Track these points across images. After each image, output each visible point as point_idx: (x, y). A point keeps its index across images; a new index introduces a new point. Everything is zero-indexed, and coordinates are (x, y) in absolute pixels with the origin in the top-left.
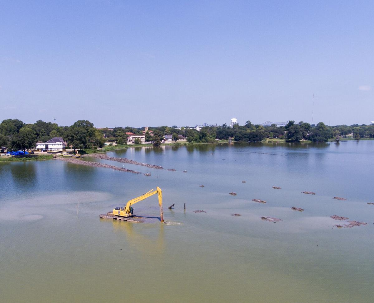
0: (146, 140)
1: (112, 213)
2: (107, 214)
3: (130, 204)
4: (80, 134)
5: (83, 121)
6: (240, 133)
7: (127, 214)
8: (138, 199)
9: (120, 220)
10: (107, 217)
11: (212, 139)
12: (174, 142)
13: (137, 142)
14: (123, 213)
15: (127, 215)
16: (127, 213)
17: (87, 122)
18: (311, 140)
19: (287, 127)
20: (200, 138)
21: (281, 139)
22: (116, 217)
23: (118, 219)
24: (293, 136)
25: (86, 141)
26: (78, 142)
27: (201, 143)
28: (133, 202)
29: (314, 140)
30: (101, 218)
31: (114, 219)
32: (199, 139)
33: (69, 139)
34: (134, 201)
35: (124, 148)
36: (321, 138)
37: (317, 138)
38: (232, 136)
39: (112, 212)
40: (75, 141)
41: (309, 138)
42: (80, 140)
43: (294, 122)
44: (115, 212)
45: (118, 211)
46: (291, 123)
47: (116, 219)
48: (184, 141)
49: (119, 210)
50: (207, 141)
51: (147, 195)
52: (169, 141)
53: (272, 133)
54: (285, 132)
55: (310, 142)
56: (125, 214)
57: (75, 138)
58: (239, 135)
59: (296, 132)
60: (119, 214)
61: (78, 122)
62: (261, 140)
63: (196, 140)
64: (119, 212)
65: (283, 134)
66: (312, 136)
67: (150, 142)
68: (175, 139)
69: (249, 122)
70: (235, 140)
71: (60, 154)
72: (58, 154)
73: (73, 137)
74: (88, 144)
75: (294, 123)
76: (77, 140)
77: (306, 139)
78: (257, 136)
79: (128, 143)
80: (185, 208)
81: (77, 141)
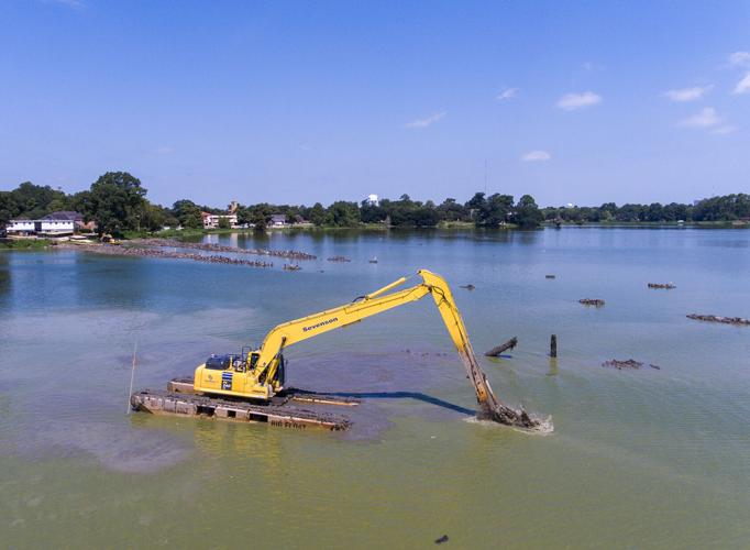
0: (240, 222)
1: (193, 382)
2: (170, 387)
3: (284, 340)
4: (111, 197)
5: (119, 174)
6: (399, 211)
7: (265, 388)
8: (327, 318)
9: (232, 414)
10: (168, 401)
11: (354, 221)
12: (289, 226)
13: (223, 225)
14: (246, 384)
15: (264, 392)
16: (262, 379)
17: (127, 177)
18: (515, 223)
19: (472, 204)
20: (336, 220)
21: (467, 221)
22: (212, 404)
23: (221, 409)
24: (489, 215)
25: (125, 212)
26: (108, 212)
27: (338, 228)
28: (295, 332)
29: (522, 224)
30: (139, 408)
31: (200, 410)
32: (332, 221)
33: (87, 208)
34: (305, 329)
35: (200, 233)
36: (530, 219)
37: (525, 220)
38: (384, 219)
39: (191, 380)
40: (101, 211)
41: (512, 220)
42: (113, 209)
43: (483, 194)
44: (207, 379)
45: (218, 374)
46: (479, 196)
47: (211, 412)
48: (306, 225)
49: (225, 367)
50: (346, 223)
51: (371, 303)
52: (279, 224)
53: (452, 213)
54: (472, 211)
55: (514, 226)
56: (258, 387)
57: (100, 205)
58: (398, 214)
59: (493, 210)
60: (229, 389)
61: (107, 175)
62: (435, 223)
63: (328, 221)
64: (228, 379)
65: (467, 214)
66: (518, 216)
67: (246, 226)
68: (291, 220)
69: (406, 197)
70: (393, 224)
71: (66, 238)
72: (61, 239)
73: (97, 203)
74: (129, 218)
75: (485, 197)
76: (106, 208)
77: (507, 221)
78: (428, 217)
79: (206, 227)
80: (553, 354)
81: (107, 210)
